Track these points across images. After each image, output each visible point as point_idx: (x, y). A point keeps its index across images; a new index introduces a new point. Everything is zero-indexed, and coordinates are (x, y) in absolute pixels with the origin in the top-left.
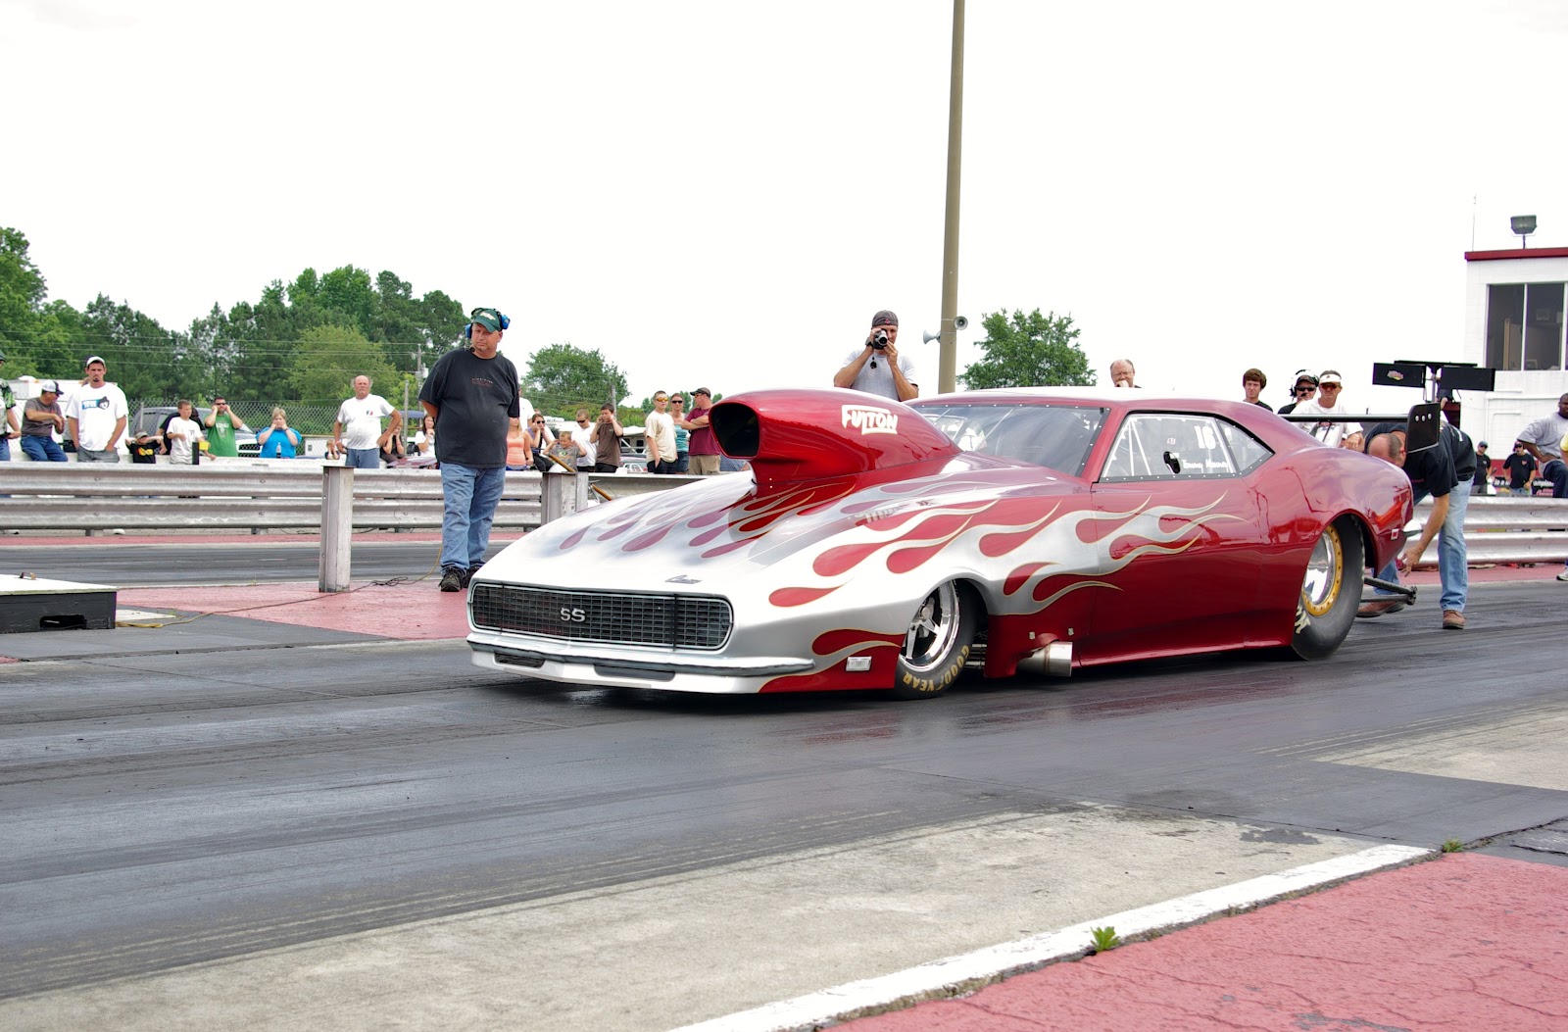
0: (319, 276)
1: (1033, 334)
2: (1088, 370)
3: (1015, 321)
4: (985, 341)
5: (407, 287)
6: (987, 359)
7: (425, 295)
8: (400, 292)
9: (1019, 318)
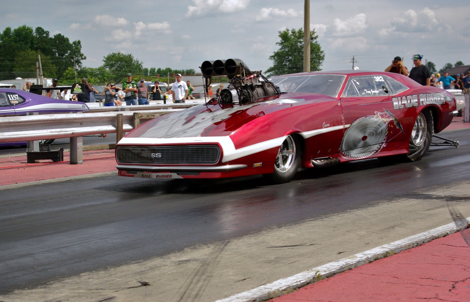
0: (12, 30)
1: (299, 39)
2: (321, 51)
3: (292, 34)
4: (280, 42)
5: (47, 33)
6: (281, 49)
7: (54, 36)
8: (45, 35)
9: (294, 32)
